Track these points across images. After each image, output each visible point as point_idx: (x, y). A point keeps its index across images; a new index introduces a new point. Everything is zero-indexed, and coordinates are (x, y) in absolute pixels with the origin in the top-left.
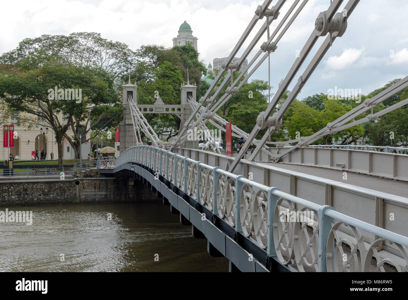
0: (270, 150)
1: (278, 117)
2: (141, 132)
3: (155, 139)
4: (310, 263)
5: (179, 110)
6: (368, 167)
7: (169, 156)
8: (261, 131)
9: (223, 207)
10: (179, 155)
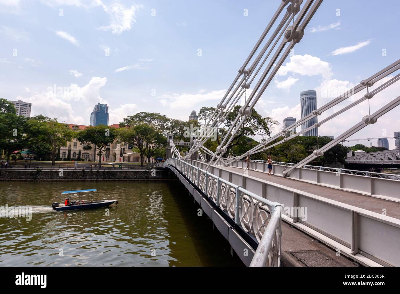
0: (224, 161)
1: (225, 148)
2: (174, 153)
3: (179, 156)
4: (247, 222)
5: (190, 144)
6: (263, 169)
7: (185, 164)
8: (218, 153)
9: (210, 192)
10: (190, 164)
